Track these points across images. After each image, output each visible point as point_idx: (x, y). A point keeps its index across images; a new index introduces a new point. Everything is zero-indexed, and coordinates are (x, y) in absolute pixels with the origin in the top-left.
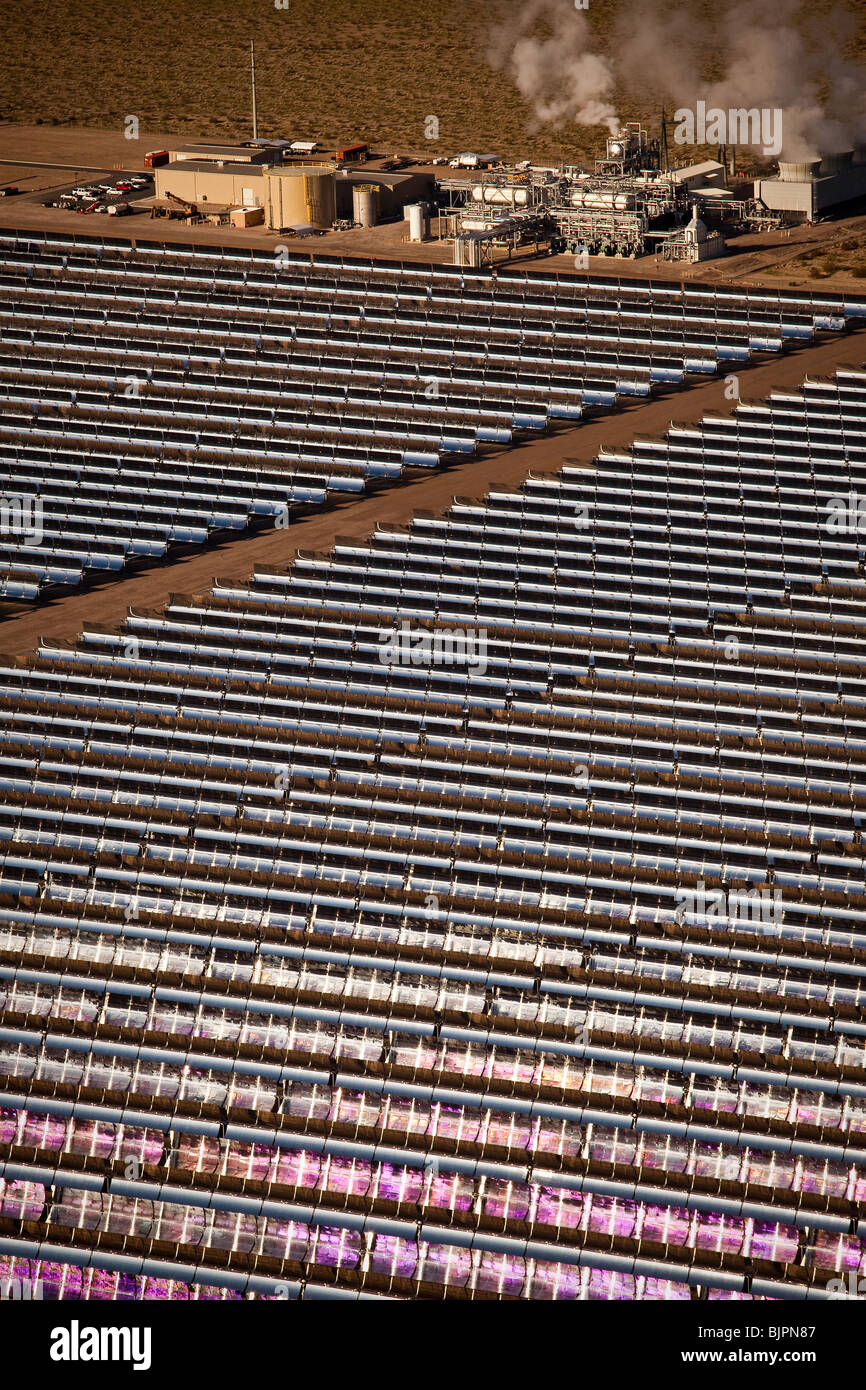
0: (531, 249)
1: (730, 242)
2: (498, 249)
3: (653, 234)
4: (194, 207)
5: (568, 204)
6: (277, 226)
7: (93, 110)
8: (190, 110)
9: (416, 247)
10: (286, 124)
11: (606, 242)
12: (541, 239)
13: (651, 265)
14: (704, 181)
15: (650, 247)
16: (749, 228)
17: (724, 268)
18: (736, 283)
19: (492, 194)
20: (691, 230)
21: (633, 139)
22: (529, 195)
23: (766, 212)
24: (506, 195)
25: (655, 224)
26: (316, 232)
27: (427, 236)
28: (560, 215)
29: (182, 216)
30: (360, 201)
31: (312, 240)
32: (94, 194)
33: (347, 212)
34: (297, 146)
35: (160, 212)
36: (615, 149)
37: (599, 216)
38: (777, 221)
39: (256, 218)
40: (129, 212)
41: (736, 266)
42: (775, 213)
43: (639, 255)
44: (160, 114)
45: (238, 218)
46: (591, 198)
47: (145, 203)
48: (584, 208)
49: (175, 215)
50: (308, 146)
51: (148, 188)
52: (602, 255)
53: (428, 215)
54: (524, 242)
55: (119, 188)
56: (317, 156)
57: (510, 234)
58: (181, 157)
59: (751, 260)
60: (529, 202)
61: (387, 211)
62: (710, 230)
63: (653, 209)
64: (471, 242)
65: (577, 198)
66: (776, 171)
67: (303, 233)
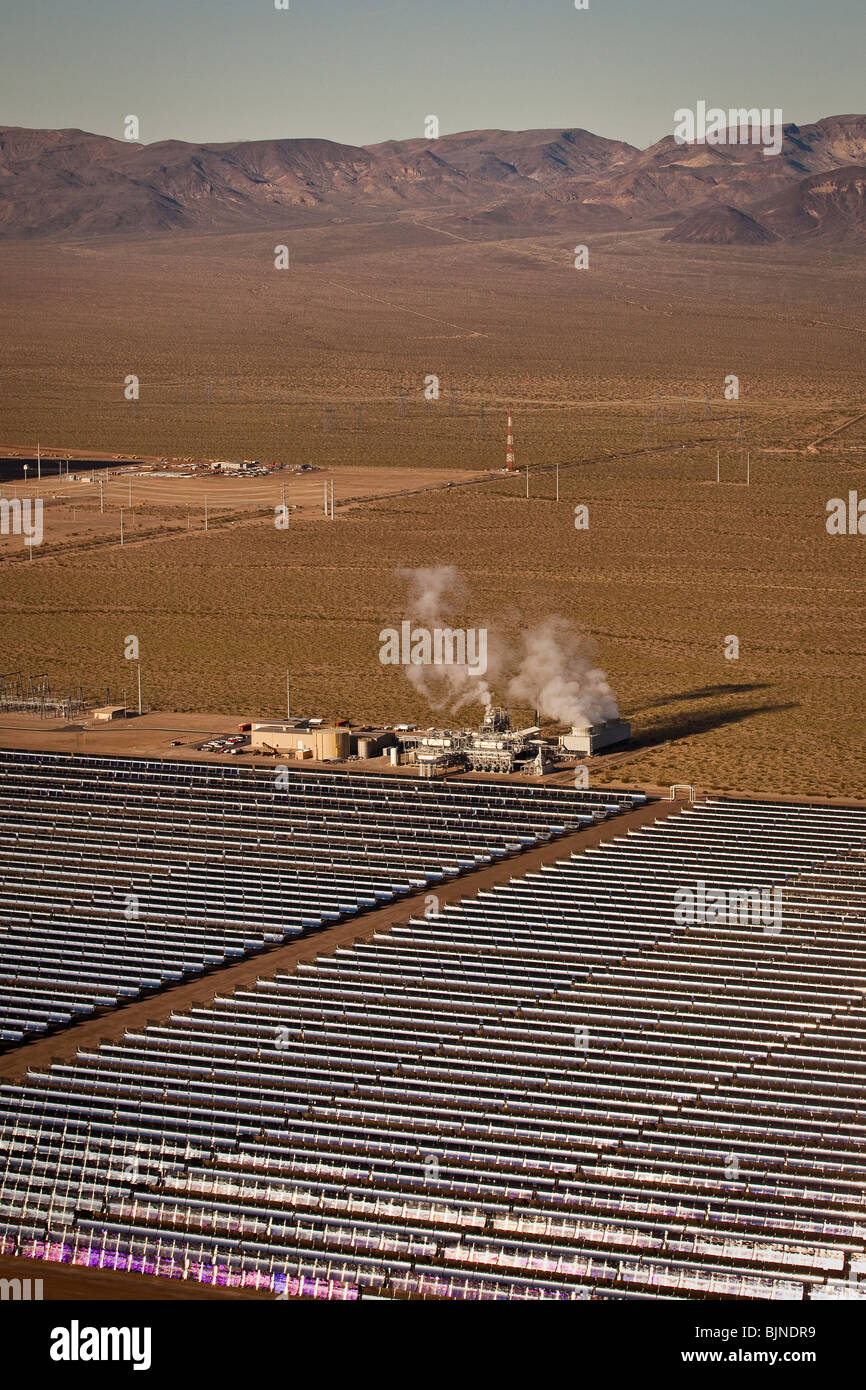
0: (454, 769)
1: (556, 766)
2: (441, 770)
3: (518, 761)
4: (275, 750)
5: (472, 747)
6: (320, 758)
7: (200, 704)
8: (249, 705)
9: (394, 768)
10: (300, 710)
11: (493, 766)
12: (459, 764)
13: (518, 776)
14: (532, 736)
15: (517, 768)
16: (560, 759)
17: (557, 778)
18: (565, 785)
19: (432, 742)
20: (538, 760)
21: (497, 716)
22: (452, 742)
23: (567, 751)
24: (439, 742)
25: (518, 756)
26: (342, 762)
27: (399, 763)
28: (469, 752)
29: (270, 754)
30: (362, 746)
31: (339, 765)
32: (220, 744)
33: (355, 751)
34: (312, 721)
35: (258, 752)
36: (489, 721)
37: (489, 753)
38: (574, 756)
39: (308, 755)
40: (240, 752)
41: (562, 777)
42: (572, 752)
43: (511, 772)
44: (234, 707)
45: (300, 755)
46: (485, 744)
47: (246, 748)
48: (481, 749)
49: (265, 754)
50: (319, 721)
51: (247, 740)
52: (492, 772)
53: (400, 752)
54: (450, 765)
55: (231, 741)
56: (324, 726)
57: (445, 762)
58: (258, 726)
59: (568, 774)
60: (452, 746)
61: (375, 751)
62: (547, 759)
63: (517, 749)
64: (429, 765)
65: (477, 744)
66: (571, 731)
67: (334, 762)
